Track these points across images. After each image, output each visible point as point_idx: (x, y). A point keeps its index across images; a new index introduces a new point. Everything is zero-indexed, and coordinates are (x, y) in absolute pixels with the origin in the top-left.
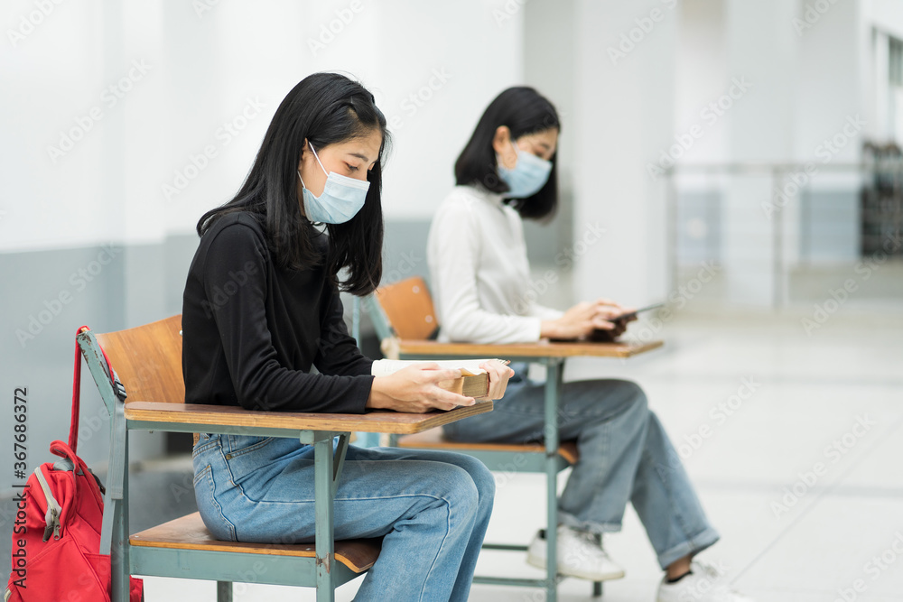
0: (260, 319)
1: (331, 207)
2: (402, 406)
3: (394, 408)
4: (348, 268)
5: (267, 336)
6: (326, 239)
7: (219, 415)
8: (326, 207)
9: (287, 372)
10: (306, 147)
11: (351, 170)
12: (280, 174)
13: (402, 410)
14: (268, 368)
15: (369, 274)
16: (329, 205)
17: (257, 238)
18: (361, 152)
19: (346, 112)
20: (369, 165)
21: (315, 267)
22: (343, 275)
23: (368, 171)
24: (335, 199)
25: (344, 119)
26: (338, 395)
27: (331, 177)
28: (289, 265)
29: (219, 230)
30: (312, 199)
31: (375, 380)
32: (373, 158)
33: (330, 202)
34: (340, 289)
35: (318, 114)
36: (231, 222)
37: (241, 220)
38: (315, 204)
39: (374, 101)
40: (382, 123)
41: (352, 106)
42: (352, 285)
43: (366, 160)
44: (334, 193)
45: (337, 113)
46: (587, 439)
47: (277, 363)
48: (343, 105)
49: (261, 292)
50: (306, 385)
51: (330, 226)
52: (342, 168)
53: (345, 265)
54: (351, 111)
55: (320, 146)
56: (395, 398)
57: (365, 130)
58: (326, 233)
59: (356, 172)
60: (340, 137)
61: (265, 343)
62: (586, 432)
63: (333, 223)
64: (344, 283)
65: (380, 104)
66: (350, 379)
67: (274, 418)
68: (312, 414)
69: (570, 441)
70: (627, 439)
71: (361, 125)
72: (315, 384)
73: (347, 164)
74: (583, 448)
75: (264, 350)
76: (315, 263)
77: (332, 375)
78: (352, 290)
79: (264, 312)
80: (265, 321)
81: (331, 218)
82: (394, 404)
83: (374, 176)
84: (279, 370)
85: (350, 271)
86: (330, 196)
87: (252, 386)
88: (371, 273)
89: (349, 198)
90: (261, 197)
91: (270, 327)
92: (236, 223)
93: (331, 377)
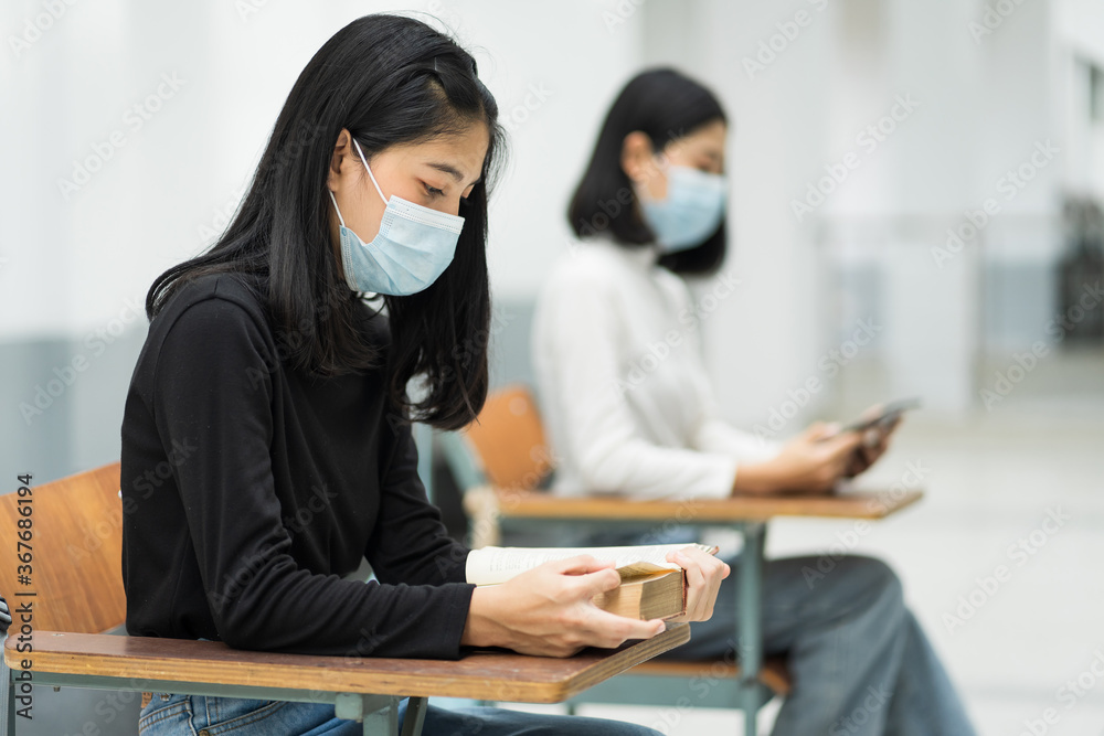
0: (261, 478)
1: (393, 263)
2: (526, 643)
3: (512, 647)
4: (424, 376)
5: (273, 509)
6: (386, 324)
7: (181, 662)
8: (383, 263)
9: (310, 578)
10: (348, 149)
11: (431, 194)
12: (294, 197)
13: (528, 651)
14: (275, 570)
15: (463, 389)
16: (387, 257)
17: (252, 324)
18: (451, 161)
19: (423, 87)
20: (462, 188)
21: (366, 370)
22: (417, 390)
23: (462, 199)
24: (399, 248)
25: (420, 99)
26: (408, 622)
27: (393, 206)
28: (314, 365)
29: (181, 310)
30: (357, 249)
31: (476, 594)
32: (471, 176)
33: (390, 252)
34: (412, 416)
35: (369, 89)
36: (202, 295)
37: (221, 291)
38: (361, 255)
39: (475, 70)
40: (491, 111)
41: (435, 76)
42: (433, 410)
43: (458, 176)
44: (397, 236)
45: (406, 88)
46: (807, 653)
47: (291, 562)
48: (419, 73)
49: (261, 427)
50: (346, 602)
51: (392, 301)
52: (414, 188)
53: (420, 370)
54: (434, 86)
55: (374, 147)
56: (513, 628)
57: (460, 120)
58: (385, 312)
59: (440, 198)
60: (413, 132)
61: (271, 523)
62: (806, 641)
63: (395, 293)
64: (419, 406)
65: (486, 76)
66: (429, 591)
67: (285, 669)
68: (358, 661)
69: (778, 657)
70: (871, 652)
71: (452, 111)
72: (363, 600)
73: (424, 184)
74: (801, 668)
75: (266, 537)
76: (365, 364)
77: (395, 583)
78: (432, 420)
79: (268, 463)
80: (271, 478)
81: (392, 283)
82: (510, 639)
83: (474, 208)
84: (295, 574)
85: (428, 382)
86: (390, 242)
87: (245, 604)
88: (467, 389)
89: (426, 246)
90: (260, 242)
91: (280, 490)
92: (212, 297)
93: (392, 588)
